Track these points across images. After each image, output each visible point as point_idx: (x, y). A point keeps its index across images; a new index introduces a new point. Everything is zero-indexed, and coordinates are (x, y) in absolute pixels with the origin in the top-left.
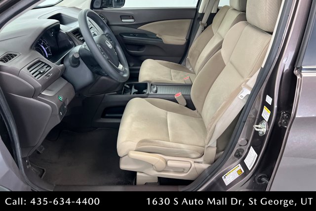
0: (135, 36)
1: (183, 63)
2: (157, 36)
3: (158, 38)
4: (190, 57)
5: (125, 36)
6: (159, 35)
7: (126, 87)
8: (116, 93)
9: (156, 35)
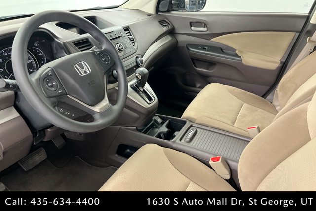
0: (204, 49)
1: (269, 97)
2: (237, 52)
3: (237, 55)
4: (280, 90)
5: (191, 49)
6: (240, 51)
7: (155, 121)
8: (135, 128)
9: (235, 50)
